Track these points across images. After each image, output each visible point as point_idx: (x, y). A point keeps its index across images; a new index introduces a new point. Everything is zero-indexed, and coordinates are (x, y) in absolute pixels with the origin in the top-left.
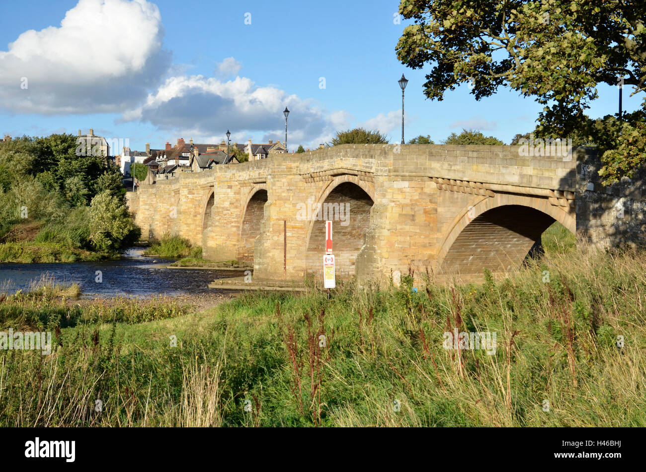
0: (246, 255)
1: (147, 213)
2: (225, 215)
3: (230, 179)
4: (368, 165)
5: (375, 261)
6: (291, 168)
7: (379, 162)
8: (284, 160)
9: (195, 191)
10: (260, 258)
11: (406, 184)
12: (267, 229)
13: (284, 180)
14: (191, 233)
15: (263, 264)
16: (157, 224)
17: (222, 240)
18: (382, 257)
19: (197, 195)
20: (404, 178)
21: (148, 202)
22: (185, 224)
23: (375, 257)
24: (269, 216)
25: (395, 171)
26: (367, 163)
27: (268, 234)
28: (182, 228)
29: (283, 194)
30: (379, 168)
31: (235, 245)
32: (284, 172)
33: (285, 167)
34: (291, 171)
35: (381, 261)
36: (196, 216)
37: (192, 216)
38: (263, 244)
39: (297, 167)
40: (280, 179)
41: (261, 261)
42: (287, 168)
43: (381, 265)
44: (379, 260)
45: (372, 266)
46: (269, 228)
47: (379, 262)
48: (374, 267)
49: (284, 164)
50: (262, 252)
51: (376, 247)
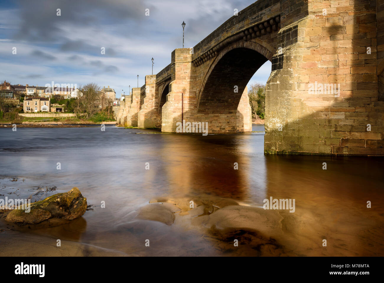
2: (150, 102)
3: (153, 83)
6: (186, 58)
8: (182, 52)
10: (166, 119)
12: (170, 99)
13: (182, 66)
15: (168, 123)
18: (300, 82)
23: (291, 82)
29: (181, 76)
31: (155, 119)
32: (182, 60)
33: (182, 57)
34: (186, 60)
35: (299, 86)
38: (168, 109)
40: (179, 66)
41: (166, 120)
42: (184, 58)
43: (300, 92)
44: (296, 85)
45: (286, 93)
46: (172, 99)
47: (296, 88)
48: (289, 95)
49: (182, 55)
50: (167, 115)
51: (292, 70)
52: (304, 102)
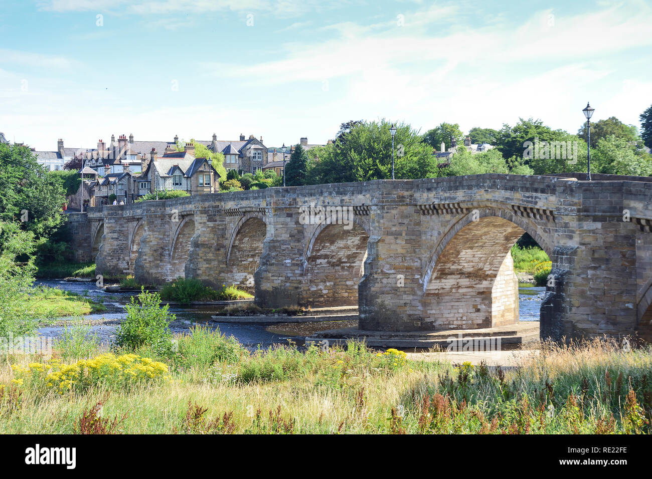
0: (311, 300)
1: (115, 243)
2: (284, 250)
3: (290, 205)
4: (530, 199)
5: (563, 310)
6: (403, 197)
7: (562, 200)
9: (217, 218)
11: (599, 225)
12: (375, 270)
13: (394, 212)
14: (212, 272)
15: (370, 312)
16: (145, 260)
17: (280, 281)
18: (571, 306)
19: (220, 223)
20: (596, 219)
21: (118, 229)
22: (205, 260)
23: (563, 305)
24: (377, 255)
25: (585, 211)
26: (528, 197)
27: (376, 276)
28: (200, 265)
29: (394, 229)
30: (562, 207)
32: (394, 201)
33: (396, 196)
34: (404, 201)
35: (571, 310)
36: (219, 250)
37: (213, 249)
38: (370, 288)
39: (411, 196)
40: (389, 211)
41: (367, 308)
42: (399, 197)
43: (571, 315)
44: (568, 309)
45: (560, 315)
46: (376, 270)
47: (568, 311)
48: (562, 317)
49: (395, 192)
50: (368, 298)
51: (564, 294)
52: (576, 324)
